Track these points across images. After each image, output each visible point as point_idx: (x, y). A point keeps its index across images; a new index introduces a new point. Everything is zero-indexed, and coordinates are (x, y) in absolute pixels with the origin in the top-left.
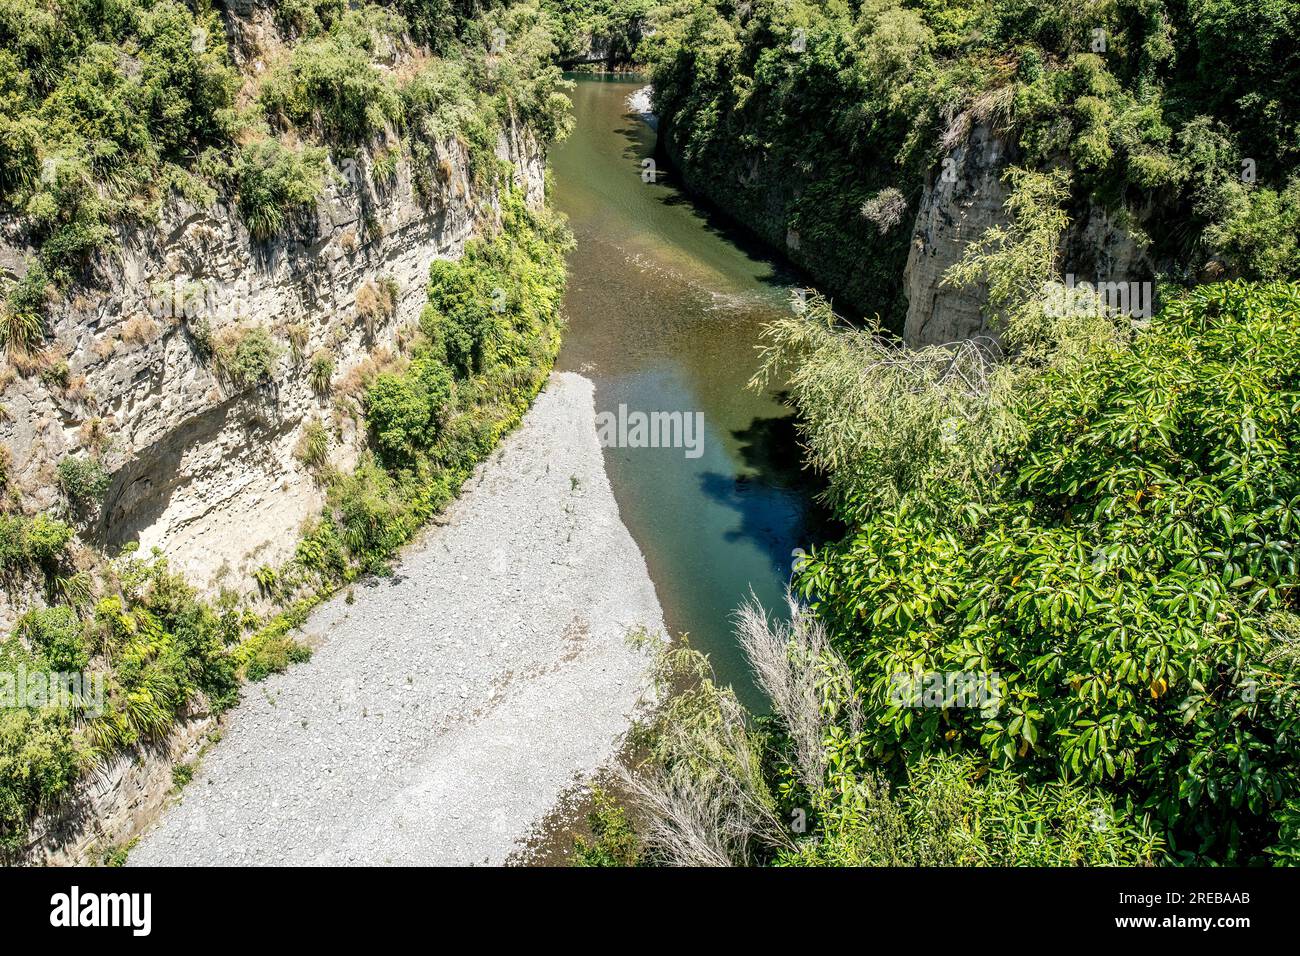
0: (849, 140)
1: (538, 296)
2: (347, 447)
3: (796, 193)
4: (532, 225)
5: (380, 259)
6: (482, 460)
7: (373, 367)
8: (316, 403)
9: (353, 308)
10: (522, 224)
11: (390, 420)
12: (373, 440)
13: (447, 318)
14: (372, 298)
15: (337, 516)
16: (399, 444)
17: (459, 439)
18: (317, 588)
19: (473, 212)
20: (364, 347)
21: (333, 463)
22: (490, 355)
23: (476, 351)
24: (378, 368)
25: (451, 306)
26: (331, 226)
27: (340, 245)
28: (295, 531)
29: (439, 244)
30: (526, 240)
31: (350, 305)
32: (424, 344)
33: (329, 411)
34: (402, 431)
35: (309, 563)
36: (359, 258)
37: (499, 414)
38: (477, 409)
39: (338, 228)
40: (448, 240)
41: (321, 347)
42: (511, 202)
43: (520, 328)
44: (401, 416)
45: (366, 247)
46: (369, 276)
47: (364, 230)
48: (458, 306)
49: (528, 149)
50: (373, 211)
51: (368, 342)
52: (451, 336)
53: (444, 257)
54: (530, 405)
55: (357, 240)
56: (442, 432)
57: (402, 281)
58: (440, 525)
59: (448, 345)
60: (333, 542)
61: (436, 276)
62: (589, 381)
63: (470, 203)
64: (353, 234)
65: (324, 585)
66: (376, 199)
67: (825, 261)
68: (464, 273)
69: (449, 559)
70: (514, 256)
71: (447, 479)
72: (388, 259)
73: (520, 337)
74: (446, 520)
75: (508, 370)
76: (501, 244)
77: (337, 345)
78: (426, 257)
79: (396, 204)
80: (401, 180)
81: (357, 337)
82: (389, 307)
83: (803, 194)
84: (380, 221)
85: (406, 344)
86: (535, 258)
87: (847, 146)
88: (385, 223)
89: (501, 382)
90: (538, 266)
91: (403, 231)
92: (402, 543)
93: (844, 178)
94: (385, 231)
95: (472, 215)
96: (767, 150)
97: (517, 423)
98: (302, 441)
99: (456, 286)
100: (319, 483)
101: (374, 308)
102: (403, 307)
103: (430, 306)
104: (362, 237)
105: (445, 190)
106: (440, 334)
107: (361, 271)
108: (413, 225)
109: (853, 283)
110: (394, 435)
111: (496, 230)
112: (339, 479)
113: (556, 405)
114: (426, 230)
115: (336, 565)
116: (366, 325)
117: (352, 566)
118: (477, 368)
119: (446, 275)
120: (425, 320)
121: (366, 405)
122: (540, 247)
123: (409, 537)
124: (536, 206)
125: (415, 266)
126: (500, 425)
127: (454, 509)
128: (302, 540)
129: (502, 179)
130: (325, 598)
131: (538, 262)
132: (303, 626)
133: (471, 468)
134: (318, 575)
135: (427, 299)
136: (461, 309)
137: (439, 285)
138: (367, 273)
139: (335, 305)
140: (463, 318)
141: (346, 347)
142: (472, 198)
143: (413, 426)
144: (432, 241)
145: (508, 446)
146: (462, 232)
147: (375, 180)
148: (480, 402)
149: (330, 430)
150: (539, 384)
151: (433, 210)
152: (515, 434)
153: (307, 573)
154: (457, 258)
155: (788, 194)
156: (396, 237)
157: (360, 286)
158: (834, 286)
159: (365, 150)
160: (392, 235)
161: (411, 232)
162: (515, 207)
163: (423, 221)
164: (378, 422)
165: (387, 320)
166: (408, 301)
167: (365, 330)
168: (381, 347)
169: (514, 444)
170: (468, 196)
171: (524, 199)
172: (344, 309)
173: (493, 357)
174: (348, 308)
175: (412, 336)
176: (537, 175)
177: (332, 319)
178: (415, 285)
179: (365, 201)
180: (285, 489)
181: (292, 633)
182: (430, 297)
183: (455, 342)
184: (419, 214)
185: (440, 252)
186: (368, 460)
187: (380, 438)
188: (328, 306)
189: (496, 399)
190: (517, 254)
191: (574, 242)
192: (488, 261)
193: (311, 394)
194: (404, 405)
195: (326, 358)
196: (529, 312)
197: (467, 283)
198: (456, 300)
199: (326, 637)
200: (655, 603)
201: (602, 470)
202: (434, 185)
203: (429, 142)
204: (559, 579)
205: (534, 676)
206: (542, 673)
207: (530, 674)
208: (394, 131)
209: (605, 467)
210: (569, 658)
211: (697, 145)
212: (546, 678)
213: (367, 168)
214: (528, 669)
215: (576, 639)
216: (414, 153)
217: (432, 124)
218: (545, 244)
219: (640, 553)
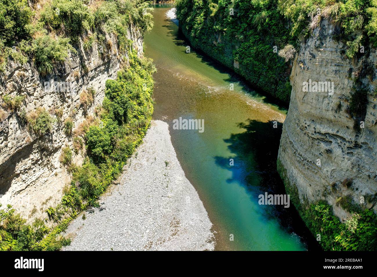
0: (257, 26)
1: (145, 91)
2: (79, 156)
3: (237, 47)
4: (140, 64)
5: (88, 81)
6: (129, 157)
7: (87, 123)
8: (67, 140)
9: (79, 100)
10: (137, 64)
11: (96, 145)
12: (89, 153)
13: (113, 103)
14: (86, 96)
15: (77, 184)
16: (100, 154)
17: (121, 149)
18: (71, 214)
19: (119, 60)
20: (83, 116)
21: (74, 163)
22: (130, 115)
23: (125, 114)
24: (89, 124)
25: (115, 98)
26: (70, 69)
27: (73, 76)
28: (61, 192)
29: (108, 73)
30: (138, 70)
31: (78, 99)
32: (105, 113)
33: (71, 143)
34: (101, 148)
35: (67, 204)
36: (80, 81)
37: (134, 139)
38: (127, 137)
39: (72, 69)
40: (111, 72)
41: (68, 117)
42: (132, 56)
43: (140, 104)
44: (100, 142)
45: (83, 77)
46: (84, 88)
47: (82, 70)
48: (117, 97)
49: (137, 35)
50: (84, 62)
51: (85, 114)
52: (116, 109)
53: (110, 78)
54: (145, 134)
55: (80, 74)
56: (115, 147)
57: (96, 89)
58: (116, 184)
59: (114, 113)
60: (76, 195)
61: (108, 86)
62: (166, 123)
63: (119, 56)
64: (78, 71)
65: (73, 212)
66: (85, 58)
67: (250, 72)
68: (119, 84)
69: (121, 198)
70: (135, 77)
71: (117, 165)
72: (90, 81)
73: (140, 108)
74: (118, 182)
75: (137, 121)
76: (130, 72)
77: (73, 116)
78: (104, 78)
79: (93, 59)
80: (94, 49)
81: (81, 112)
82: (92, 99)
83: (240, 47)
84: (87, 66)
85: (98, 113)
86: (142, 77)
87: (256, 29)
88: (89, 67)
89: (134, 126)
90: (143, 79)
91: (95, 69)
92: (102, 193)
93: (256, 41)
94: (89, 69)
95: (119, 62)
96: (225, 31)
97: (141, 141)
98: (62, 155)
99: (116, 90)
100: (69, 171)
101: (87, 100)
102: (96, 99)
103: (106, 98)
104: (81, 73)
105: (110, 53)
106: (111, 109)
107: (81, 86)
108: (99, 67)
109: (261, 80)
110: (98, 150)
111: (128, 66)
112: (77, 169)
113: (155, 133)
114: (104, 68)
115: (78, 204)
116: (84, 107)
117: (84, 203)
118: (125, 121)
119: (112, 85)
120: (105, 103)
121: (85, 139)
122: (144, 72)
123: (105, 190)
124: (141, 56)
125: (100, 83)
126: (135, 143)
127: (121, 178)
128: (64, 195)
129: (129, 47)
130: (74, 217)
131: (143, 78)
132: (66, 230)
133: (126, 160)
134: (71, 209)
135: (105, 95)
136: (119, 98)
137: (109, 90)
138: (83, 86)
139: (72, 100)
140: (120, 102)
141: (77, 117)
142: (119, 55)
143: (105, 146)
144: (106, 73)
145: (139, 150)
146: (116, 68)
147: (85, 50)
148: (127, 134)
149: (72, 150)
150: (147, 125)
151: (106, 60)
152: (141, 146)
153: (66, 208)
154: (115, 78)
155: (233, 47)
156: (93, 72)
157: (81, 92)
158: (254, 81)
159: (80, 38)
160: (92, 71)
161: (98, 69)
162: (134, 57)
163: (103, 65)
164: (91, 145)
165: (91, 105)
166: (98, 96)
167: (83, 109)
168: (89, 116)
169: (141, 150)
170: (117, 54)
171: (137, 54)
172: (75, 101)
174: (77, 101)
175: (100, 110)
176: (140, 45)
177: (71, 106)
178: (100, 90)
179: (81, 58)
180: (56, 175)
181: (62, 233)
182: (106, 94)
183: (117, 111)
184: (101, 62)
185: (109, 77)
186: (88, 161)
187: (92, 152)
188: (70, 101)
189: (133, 133)
190: (136, 76)
191: (156, 70)
192: (126, 79)
193: (65, 136)
194: (101, 138)
195: (70, 121)
196: (142, 98)
197: (120, 88)
198: (116, 95)
199: (76, 234)
200: (204, 210)
201: (176, 158)
202: (106, 50)
203: (104, 34)
204: (165, 203)
205: (161, 243)
206: (164, 242)
207: (159, 242)
208: (90, 30)
209: (177, 157)
210: (174, 235)
211: (196, 30)
212: (166, 244)
213: (81, 45)
214: (158, 240)
215: (175, 227)
216: (98, 38)
217: (105, 27)
218: (145, 71)
219: (195, 190)
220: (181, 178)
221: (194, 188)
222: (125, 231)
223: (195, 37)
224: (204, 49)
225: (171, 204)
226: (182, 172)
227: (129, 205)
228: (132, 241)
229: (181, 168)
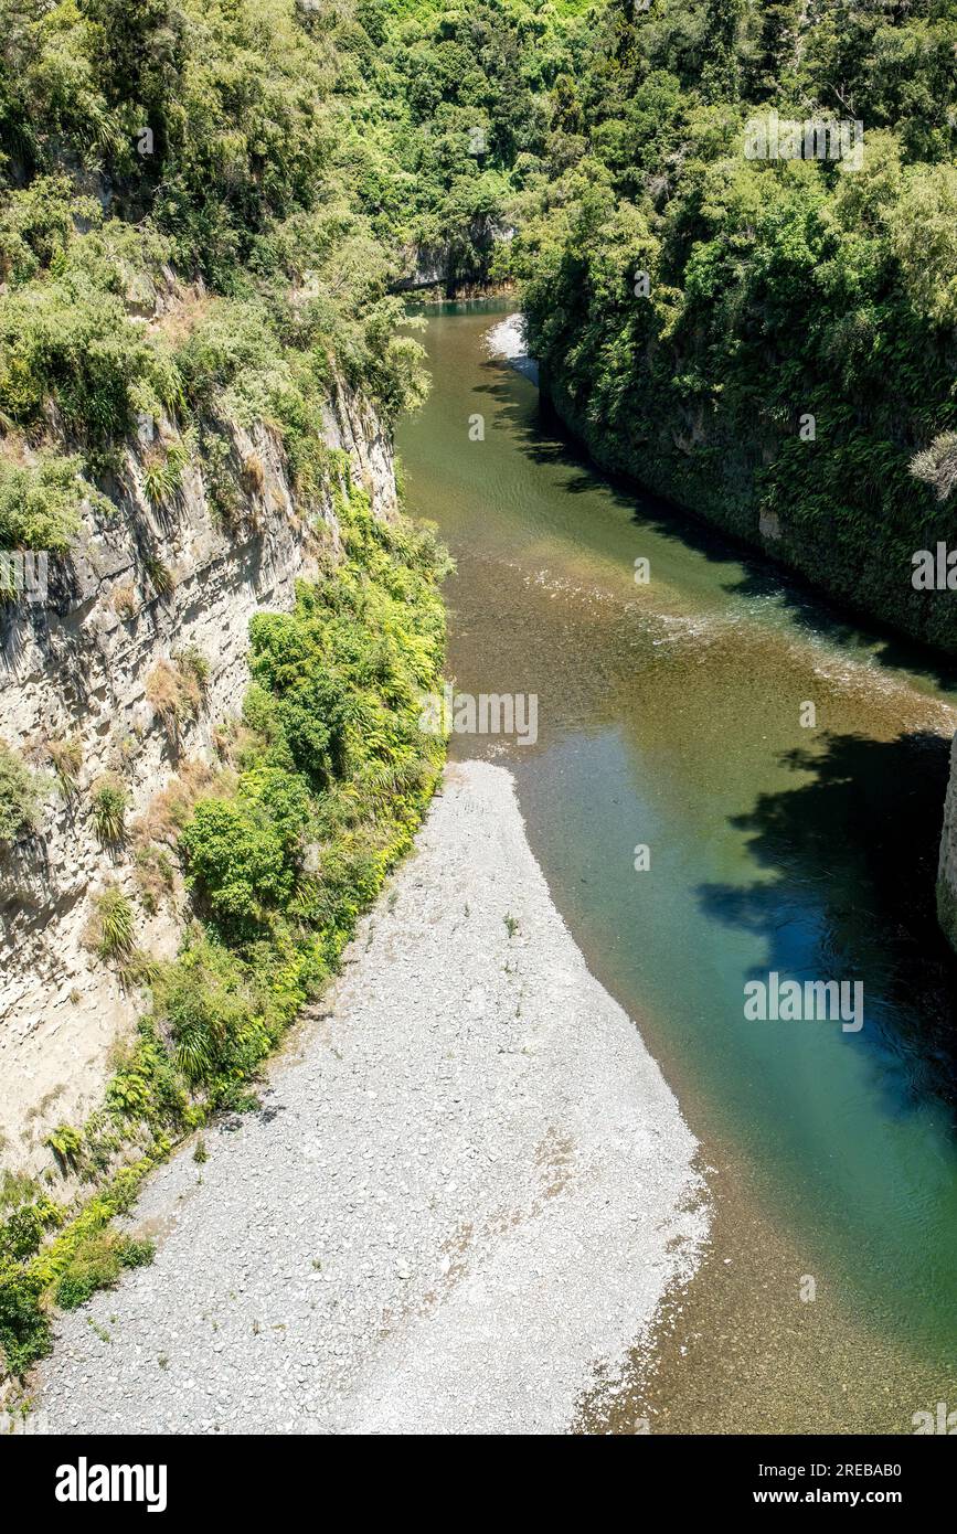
0: (840, 368)
1: (411, 652)
2: (163, 919)
3: (767, 455)
4: (386, 545)
5: (174, 623)
6: (365, 912)
7: (186, 793)
8: (106, 860)
9: (144, 703)
10: (372, 544)
11: (225, 871)
12: (202, 904)
13: (284, 703)
14: (171, 686)
15: (162, 1029)
16: (244, 905)
17: (329, 883)
18: (146, 1146)
19: (300, 534)
20: (167, 762)
21: (145, 949)
22: (356, 749)
23: (336, 746)
24: (192, 793)
25: (289, 683)
26: (95, 580)
27: (113, 608)
28: (101, 1063)
29: (256, 588)
30: (380, 569)
31: (138, 699)
32: (254, 745)
33: (128, 869)
34: (246, 885)
35: (127, 1110)
36: (143, 624)
37: (379, 839)
38: (349, 835)
39: (107, 581)
40: (270, 581)
41: (102, 769)
42: (353, 513)
43: (393, 703)
44: (242, 861)
45: (152, 607)
46: (162, 651)
47: (145, 581)
48: (300, 680)
49: (367, 429)
50: (154, 548)
51: (173, 754)
52: (296, 728)
53: (267, 609)
54: (423, 816)
55: (137, 597)
56: (303, 876)
57: (210, 653)
58: (320, 1018)
59: (292, 742)
60: (164, 1071)
61: (260, 638)
62: (503, 770)
63: (295, 519)
64: (129, 588)
65: (156, 1139)
66: (156, 531)
67: (823, 551)
68: (302, 629)
69: (341, 1068)
70: (368, 595)
71: (319, 947)
72: (186, 621)
73: (394, 717)
74: (326, 1010)
75: (386, 769)
76: (346, 580)
77: (126, 765)
78: (240, 611)
79: (187, 534)
80: (190, 496)
81: (155, 747)
82: (197, 695)
83: (778, 455)
84: (168, 564)
85: (228, 750)
86: (397, 595)
87: (837, 377)
88: (175, 566)
89: (376, 789)
90: (403, 605)
91: (203, 576)
92: (265, 1056)
93: (838, 425)
94: (176, 577)
95: (299, 539)
96: (717, 395)
97: (407, 847)
98: (92, 922)
99: (294, 651)
100: (126, 983)
101: (175, 699)
102: (215, 693)
103: (256, 686)
104: (143, 591)
105: (256, 505)
106: (278, 728)
107: (148, 644)
108: (217, 563)
109: (866, 579)
110: (235, 892)
111: (337, 556)
112: (157, 971)
113: (462, 812)
114: (236, 570)
115: (171, 1106)
116: (168, 728)
117: (195, 1102)
118: (339, 772)
119: (275, 635)
120: (251, 708)
121: (183, 852)
122: (403, 577)
123: (275, 1044)
124: (386, 513)
125: (226, 628)
126: (384, 855)
127: (336, 994)
128: (113, 1076)
129: (334, 478)
130: (160, 1158)
131: (402, 600)
132: (132, 1209)
133: (351, 925)
134: (144, 1126)
135: (249, 676)
136: (305, 686)
137: (266, 653)
138: (157, 647)
139: (116, 702)
140: (311, 699)
141: (141, 767)
142: (296, 512)
143: (261, 876)
144: (246, 586)
145: (401, 883)
146: (289, 567)
147: (152, 500)
148: (350, 823)
149: (133, 898)
150: (431, 784)
151: (243, 538)
152: (407, 866)
153: (127, 1126)
154: (285, 607)
155: (754, 457)
156: (194, 585)
157: (150, 668)
158: (839, 586)
159: (127, 454)
160: (187, 583)
161: (214, 575)
162: (359, 519)
163: (231, 557)
164: (207, 876)
165: (196, 715)
166: (222, 682)
167: (165, 735)
168: (192, 760)
169: (410, 881)
170: (290, 510)
171: (370, 505)
172: (130, 707)
173: (361, 751)
174: (136, 705)
175: (236, 736)
176: (384, 468)
177: (114, 726)
178: (229, 657)
179: (140, 533)
180: (75, 1000)
181: (117, 1223)
182: (255, 672)
183: (303, 736)
184: (223, 545)
185: (260, 602)
186: (197, 936)
187: (213, 899)
188: (105, 705)
189: (372, 816)
190: (373, 593)
191: (451, 564)
192: (332, 606)
193: (96, 846)
194: (243, 845)
195: (113, 787)
196: (402, 677)
197: (309, 644)
198: (295, 672)
199: (172, 1220)
200: (664, 1090)
201: (548, 902)
202: (240, 498)
203: (225, 431)
204: (514, 1075)
205: (504, 1228)
206: (516, 1221)
207: (498, 1225)
208: (170, 419)
209: (551, 897)
210: (552, 1192)
211: (606, 398)
212: (523, 1228)
213: (137, 482)
214: (493, 1218)
215: (557, 1162)
216: (204, 451)
217: (227, 404)
218: (408, 571)
219: (627, 1018)
220: (569, 979)
221: (621, 1011)
222: (362, 1193)
223: (604, 425)
224: (639, 472)
225: (538, 1077)
226: (575, 952)
227: (372, 1095)
228: (391, 1227)
229: (569, 939)
